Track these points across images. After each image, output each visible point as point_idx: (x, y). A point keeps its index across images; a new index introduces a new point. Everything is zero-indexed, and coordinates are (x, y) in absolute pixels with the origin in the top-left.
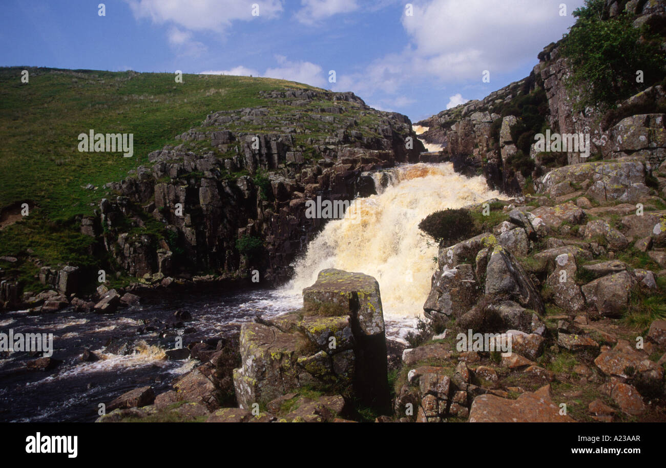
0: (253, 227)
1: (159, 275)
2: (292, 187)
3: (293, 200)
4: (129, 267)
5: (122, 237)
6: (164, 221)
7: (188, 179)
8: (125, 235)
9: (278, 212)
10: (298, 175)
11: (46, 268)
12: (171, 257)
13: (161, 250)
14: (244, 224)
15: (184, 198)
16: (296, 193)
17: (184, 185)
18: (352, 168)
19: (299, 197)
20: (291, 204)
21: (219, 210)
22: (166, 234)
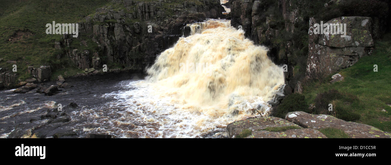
0: (140, 46)
1: (93, 69)
2: (157, 29)
3: (157, 35)
4: (78, 65)
5: (74, 51)
6: (97, 43)
7: (109, 23)
8: (76, 50)
9: (150, 40)
10: (162, 22)
11: (31, 67)
12: (99, 61)
13: (94, 57)
14: (136, 45)
15: (107, 32)
16: (159, 31)
17: (107, 26)
18: (183, 22)
19: (160, 34)
20: (155, 37)
21: (123, 38)
22: (97, 49)
